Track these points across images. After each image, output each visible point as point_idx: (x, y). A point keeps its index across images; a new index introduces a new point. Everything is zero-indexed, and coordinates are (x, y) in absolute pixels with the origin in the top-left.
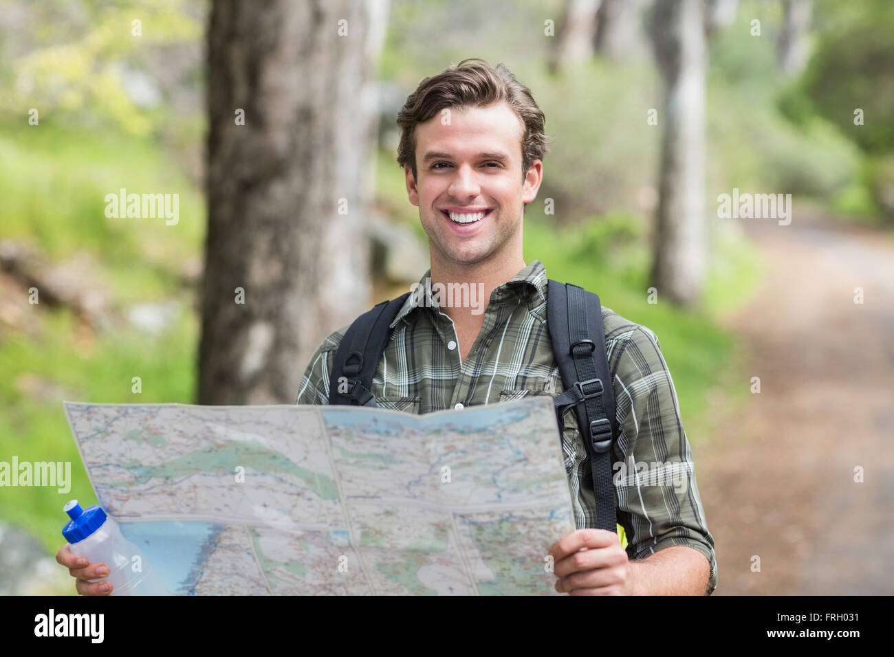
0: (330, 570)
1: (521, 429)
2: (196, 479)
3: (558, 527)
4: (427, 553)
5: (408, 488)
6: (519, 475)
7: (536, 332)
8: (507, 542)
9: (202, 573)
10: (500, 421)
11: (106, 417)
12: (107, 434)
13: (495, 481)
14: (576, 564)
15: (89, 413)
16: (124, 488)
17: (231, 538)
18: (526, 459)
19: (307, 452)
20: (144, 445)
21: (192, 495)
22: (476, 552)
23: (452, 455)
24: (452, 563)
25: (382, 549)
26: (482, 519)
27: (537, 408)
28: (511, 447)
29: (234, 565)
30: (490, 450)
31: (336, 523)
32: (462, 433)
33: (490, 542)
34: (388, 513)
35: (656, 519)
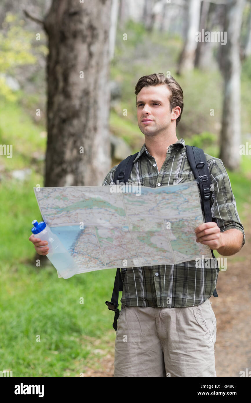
0: (121, 240)
1: (187, 192)
2: (78, 211)
3: (198, 222)
4: (154, 232)
5: (149, 211)
6: (186, 206)
7: (184, 160)
8: (181, 228)
9: (77, 243)
10: (180, 189)
11: (48, 192)
12: (48, 197)
13: (178, 208)
14: (205, 233)
15: (43, 191)
16: (53, 216)
17: (88, 230)
18: (188, 201)
19: (116, 201)
20: (61, 201)
21: (76, 216)
22: (171, 231)
23: (164, 200)
24: (163, 235)
25: (140, 232)
26: (173, 221)
27: (192, 185)
28: (183, 197)
29: (89, 239)
30: (177, 199)
31: (124, 224)
32: (168, 193)
33: (175, 228)
34: (142, 220)
35: (225, 220)
